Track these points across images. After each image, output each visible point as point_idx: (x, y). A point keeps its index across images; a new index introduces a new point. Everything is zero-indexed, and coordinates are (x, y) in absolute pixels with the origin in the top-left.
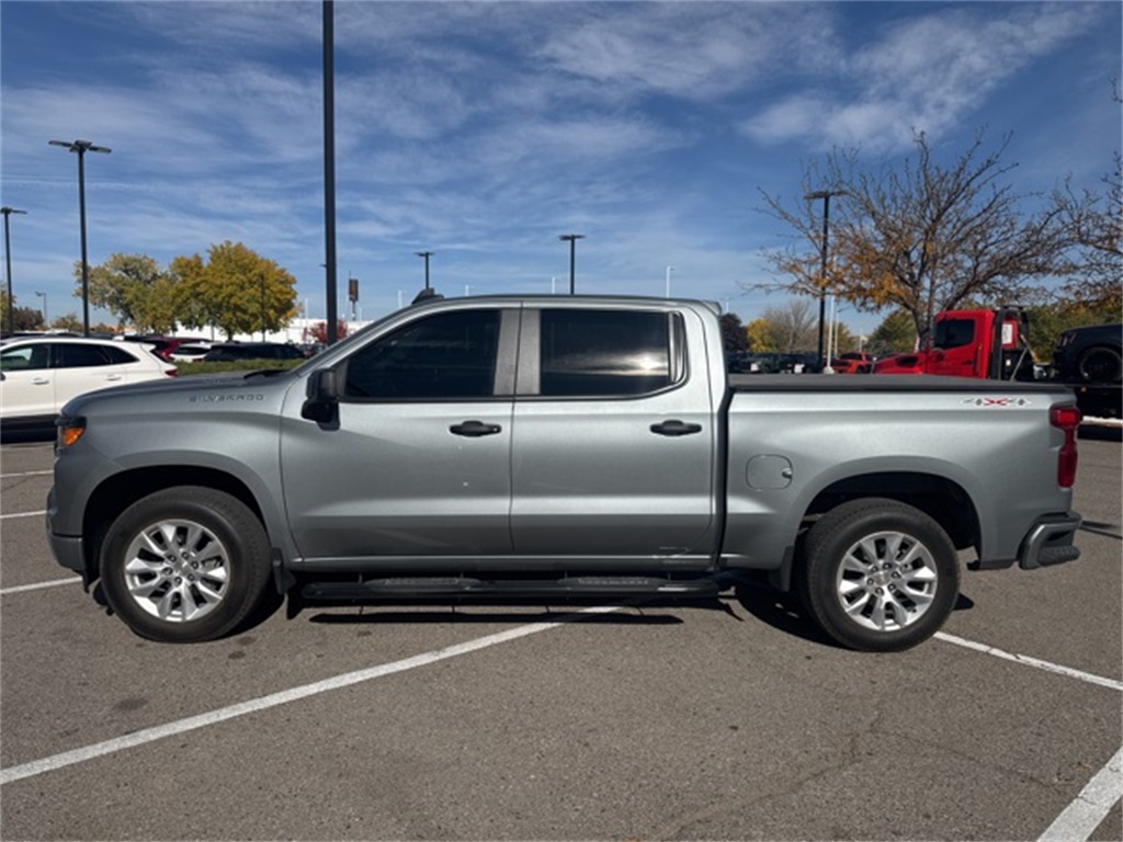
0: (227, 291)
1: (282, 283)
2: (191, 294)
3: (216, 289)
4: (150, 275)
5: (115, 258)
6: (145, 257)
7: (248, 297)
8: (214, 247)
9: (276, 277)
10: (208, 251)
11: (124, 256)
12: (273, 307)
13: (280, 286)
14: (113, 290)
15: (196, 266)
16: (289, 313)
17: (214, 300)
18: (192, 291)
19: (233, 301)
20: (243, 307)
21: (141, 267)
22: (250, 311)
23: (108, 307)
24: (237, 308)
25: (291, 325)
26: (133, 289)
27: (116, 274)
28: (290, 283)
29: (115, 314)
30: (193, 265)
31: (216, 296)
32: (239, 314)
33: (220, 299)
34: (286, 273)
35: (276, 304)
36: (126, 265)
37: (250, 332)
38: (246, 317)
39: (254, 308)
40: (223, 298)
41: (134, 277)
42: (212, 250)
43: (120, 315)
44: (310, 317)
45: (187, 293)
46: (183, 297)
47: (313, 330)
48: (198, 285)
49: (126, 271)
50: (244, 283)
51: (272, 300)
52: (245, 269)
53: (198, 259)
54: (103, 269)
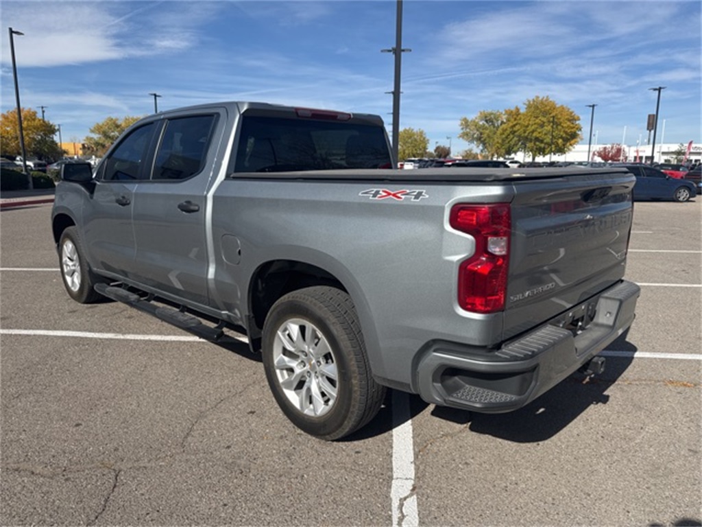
0: (530, 129)
1: (569, 120)
2: (511, 132)
3: (524, 128)
4: (500, 122)
5: (481, 113)
6: (498, 111)
7: (546, 132)
8: (529, 101)
9: (567, 117)
10: (524, 104)
11: (486, 112)
12: (562, 137)
13: (568, 123)
14: (478, 133)
15: (516, 114)
16: (572, 142)
17: (523, 135)
18: (511, 130)
19: (534, 134)
20: (541, 139)
21: (495, 118)
22: (545, 141)
23: (475, 143)
24: (537, 139)
25: (573, 150)
26: (487, 132)
27: (481, 123)
28: (575, 120)
29: (478, 147)
30: (514, 113)
31: (525, 132)
32: (537, 143)
33: (526, 134)
34: (573, 114)
35: (564, 135)
36: (486, 117)
37: (544, 155)
38: (542, 145)
39: (548, 139)
40: (529, 133)
41: (490, 124)
42: (527, 103)
43: (481, 147)
44: (598, 144)
45: (508, 132)
46: (506, 134)
47: (598, 152)
48: (514, 126)
49: (486, 121)
50: (544, 123)
51: (562, 133)
52: (545, 113)
53: (518, 110)
54: (474, 121)
